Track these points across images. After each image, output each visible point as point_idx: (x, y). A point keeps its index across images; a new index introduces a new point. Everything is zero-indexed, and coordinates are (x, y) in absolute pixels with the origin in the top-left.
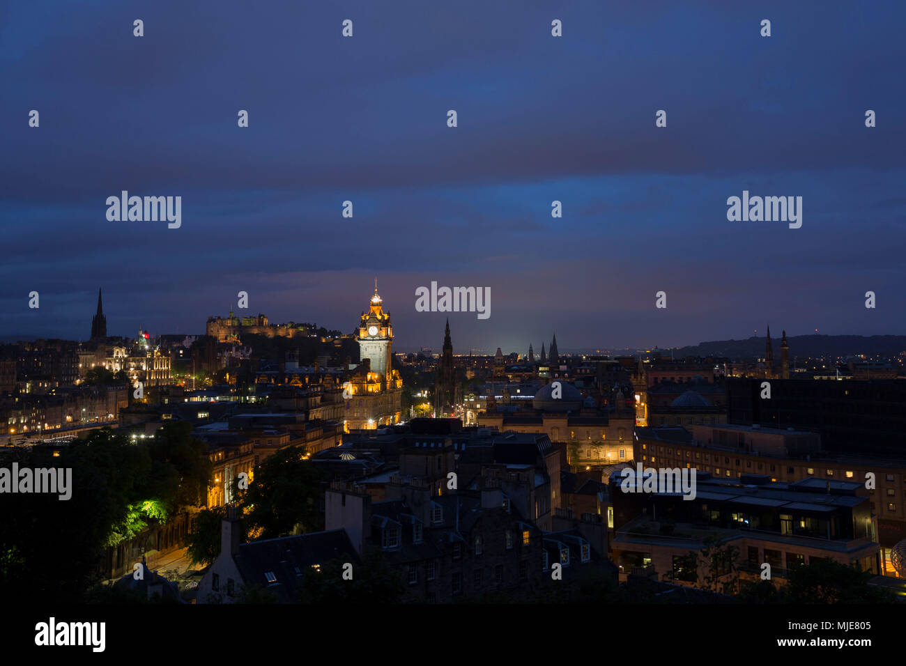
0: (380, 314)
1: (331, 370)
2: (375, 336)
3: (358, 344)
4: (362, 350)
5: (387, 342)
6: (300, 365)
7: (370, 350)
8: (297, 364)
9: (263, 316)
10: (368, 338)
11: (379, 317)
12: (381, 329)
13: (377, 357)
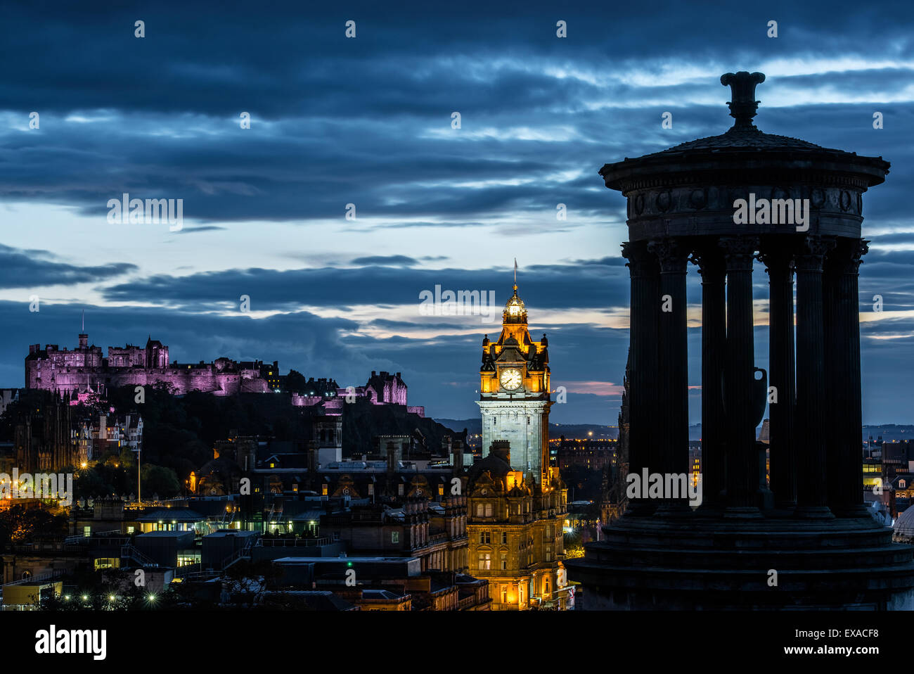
0: (527, 341)
1: (419, 466)
2: (516, 391)
3: (479, 408)
4: (487, 422)
5: (543, 403)
6: (344, 455)
7: (504, 422)
8: (339, 452)
9: (158, 343)
10: (500, 395)
11: (525, 349)
12: (528, 376)
13: (521, 437)
